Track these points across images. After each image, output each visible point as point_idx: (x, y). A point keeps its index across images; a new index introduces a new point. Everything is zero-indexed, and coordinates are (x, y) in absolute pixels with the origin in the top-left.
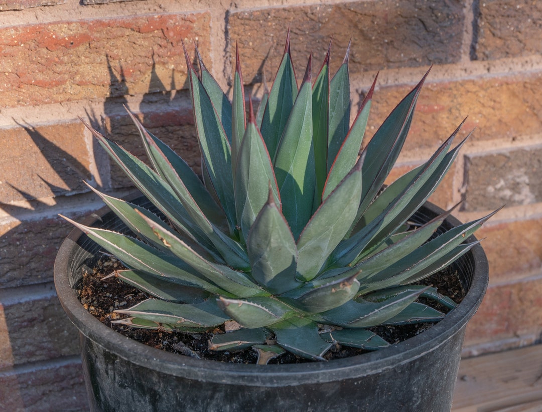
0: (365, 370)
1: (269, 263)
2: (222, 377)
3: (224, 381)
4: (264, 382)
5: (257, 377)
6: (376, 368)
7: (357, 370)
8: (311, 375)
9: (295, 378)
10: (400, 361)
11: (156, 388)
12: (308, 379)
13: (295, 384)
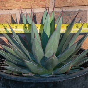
0: (58, 80)
1: (37, 55)
2: (24, 80)
3: (24, 81)
4: (34, 81)
5: (32, 80)
6: (61, 79)
7: (56, 79)
8: (45, 80)
9: (41, 80)
10: (68, 78)
11: (10, 85)
12: (44, 81)
13: (41, 82)
